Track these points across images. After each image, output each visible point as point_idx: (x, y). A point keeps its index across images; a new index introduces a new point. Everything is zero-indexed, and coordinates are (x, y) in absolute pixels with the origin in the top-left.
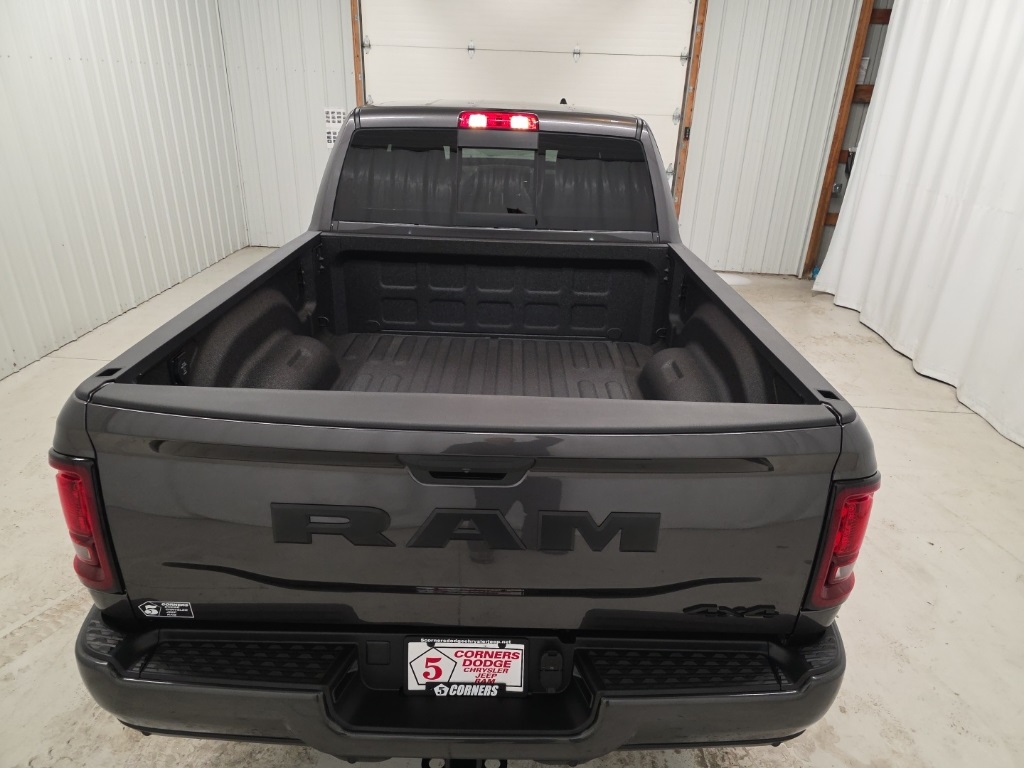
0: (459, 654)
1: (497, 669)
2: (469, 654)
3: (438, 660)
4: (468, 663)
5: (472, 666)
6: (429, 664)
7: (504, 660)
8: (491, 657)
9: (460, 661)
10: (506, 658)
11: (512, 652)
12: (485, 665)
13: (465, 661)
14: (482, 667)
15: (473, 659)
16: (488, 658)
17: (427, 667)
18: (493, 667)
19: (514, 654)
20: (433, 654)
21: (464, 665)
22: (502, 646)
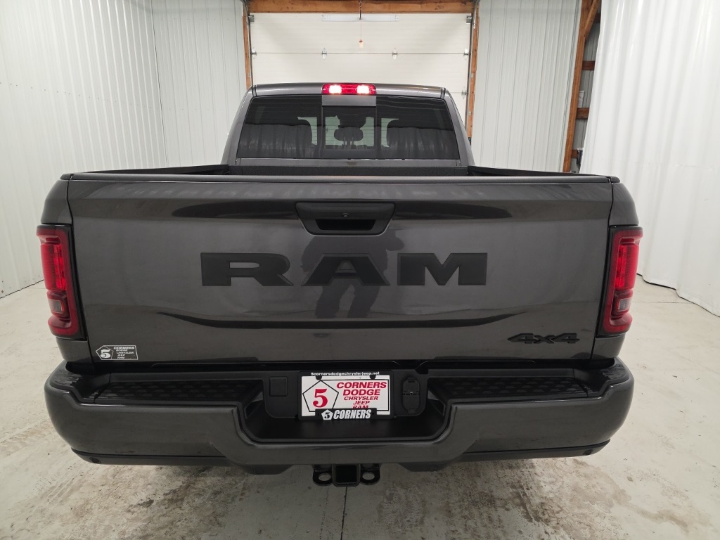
0: (340, 385)
1: (369, 397)
2: (348, 385)
3: (324, 391)
4: (347, 392)
5: (350, 395)
6: (318, 394)
7: (374, 389)
8: (364, 387)
9: (342, 392)
10: (376, 387)
11: (381, 382)
12: (360, 394)
13: (345, 391)
14: (358, 395)
15: (351, 389)
16: (362, 388)
17: (316, 397)
18: (366, 395)
19: (382, 384)
20: (321, 386)
21: (344, 394)
22: (373, 377)
